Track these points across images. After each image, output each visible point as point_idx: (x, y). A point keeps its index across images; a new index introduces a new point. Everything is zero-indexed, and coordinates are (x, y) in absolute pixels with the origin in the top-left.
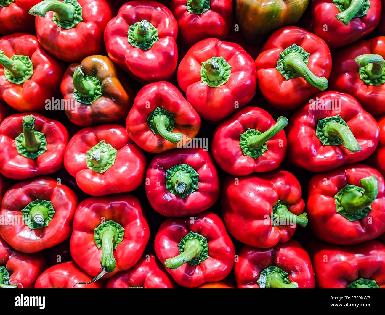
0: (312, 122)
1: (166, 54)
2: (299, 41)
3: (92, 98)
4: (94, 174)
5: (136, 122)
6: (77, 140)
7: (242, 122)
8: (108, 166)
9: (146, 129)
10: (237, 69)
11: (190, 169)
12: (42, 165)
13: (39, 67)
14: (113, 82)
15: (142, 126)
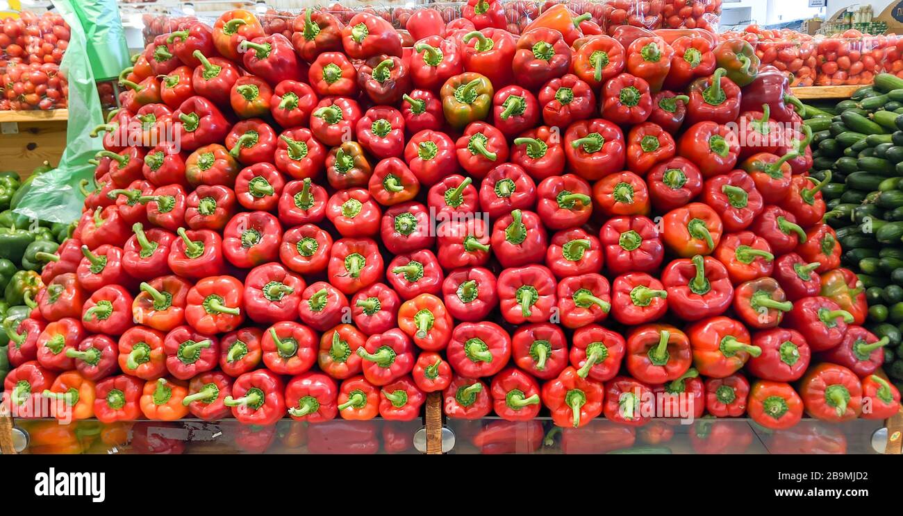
0: (492, 183)
1: (396, 141)
2: (482, 131)
3: (347, 169)
4: (347, 218)
5: (375, 183)
6: (335, 197)
7: (446, 184)
8: (356, 213)
9: (383, 188)
10: (442, 149)
11: (411, 216)
12: (311, 215)
13: (312, 149)
14: (361, 159)
15: (379, 185)
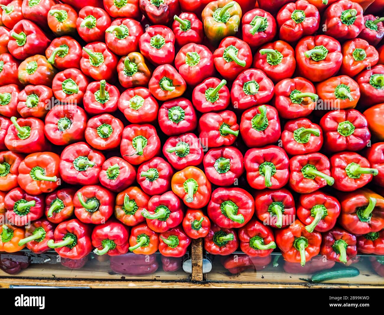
0: (241, 84)
1: (169, 52)
2: (234, 44)
3: (133, 73)
4: (133, 110)
5: (154, 84)
6: (125, 94)
7: (206, 85)
8: (140, 107)
9: (159, 88)
10: (203, 58)
11: (181, 108)
12: (107, 107)
13: (107, 58)
14: (143, 66)
15: (156, 86)
